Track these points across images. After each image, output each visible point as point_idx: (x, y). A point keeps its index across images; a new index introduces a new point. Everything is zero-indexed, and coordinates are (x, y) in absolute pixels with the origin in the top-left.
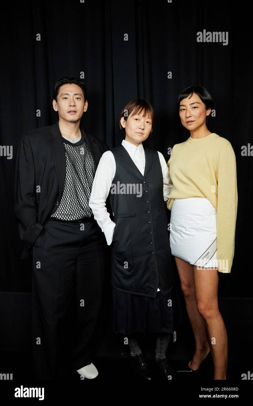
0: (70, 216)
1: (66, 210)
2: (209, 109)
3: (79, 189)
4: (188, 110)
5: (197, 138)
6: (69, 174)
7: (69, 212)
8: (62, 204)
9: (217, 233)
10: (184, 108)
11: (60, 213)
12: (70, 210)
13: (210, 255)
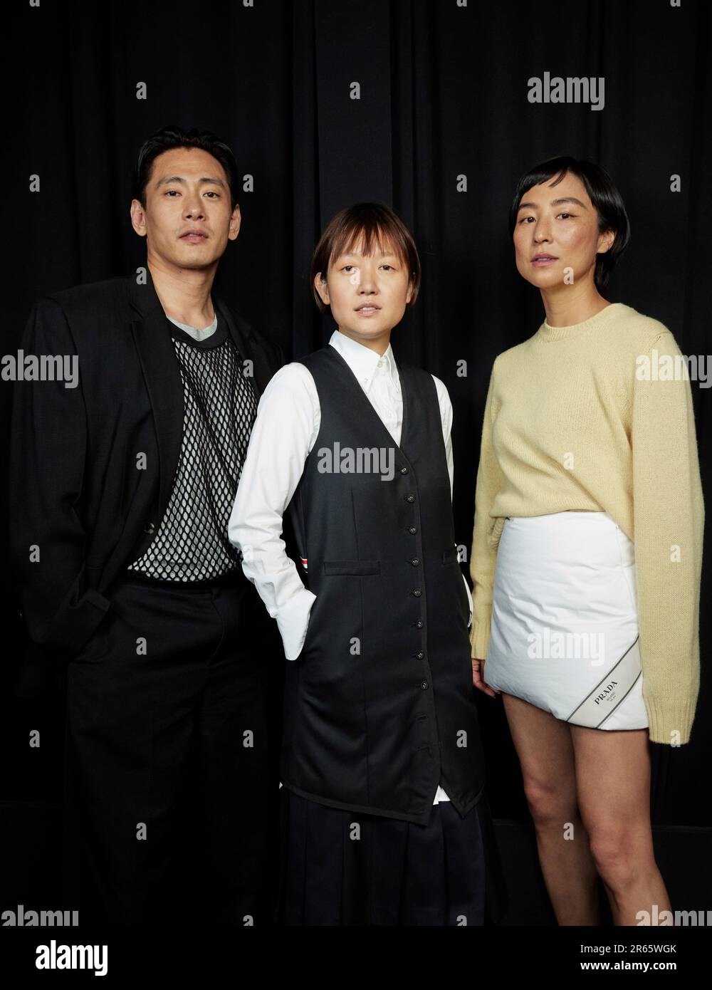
0: (188, 568)
1: (179, 550)
2: (608, 232)
3: (219, 486)
6: (192, 440)
7: (187, 557)
8: (167, 532)
9: (638, 623)
11: (160, 557)
12: (190, 549)
13: (619, 691)
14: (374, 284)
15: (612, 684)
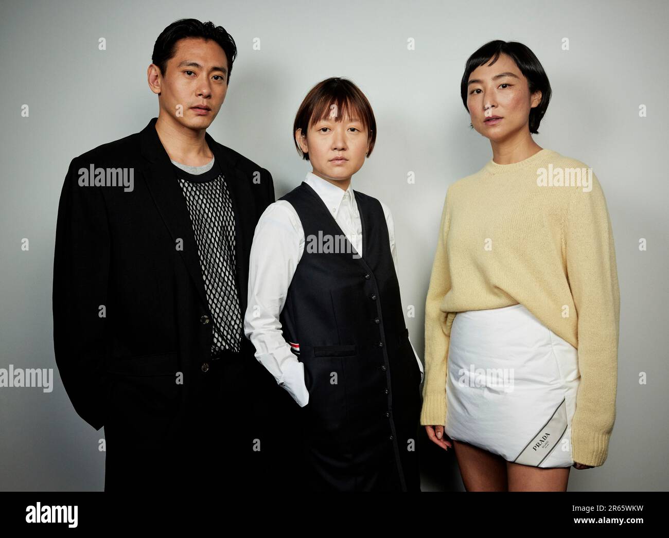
2: (537, 92)
4: (488, 92)
5: (509, 162)
10: (479, 86)
13: (551, 440)
14: (344, 142)
15: (546, 435)
